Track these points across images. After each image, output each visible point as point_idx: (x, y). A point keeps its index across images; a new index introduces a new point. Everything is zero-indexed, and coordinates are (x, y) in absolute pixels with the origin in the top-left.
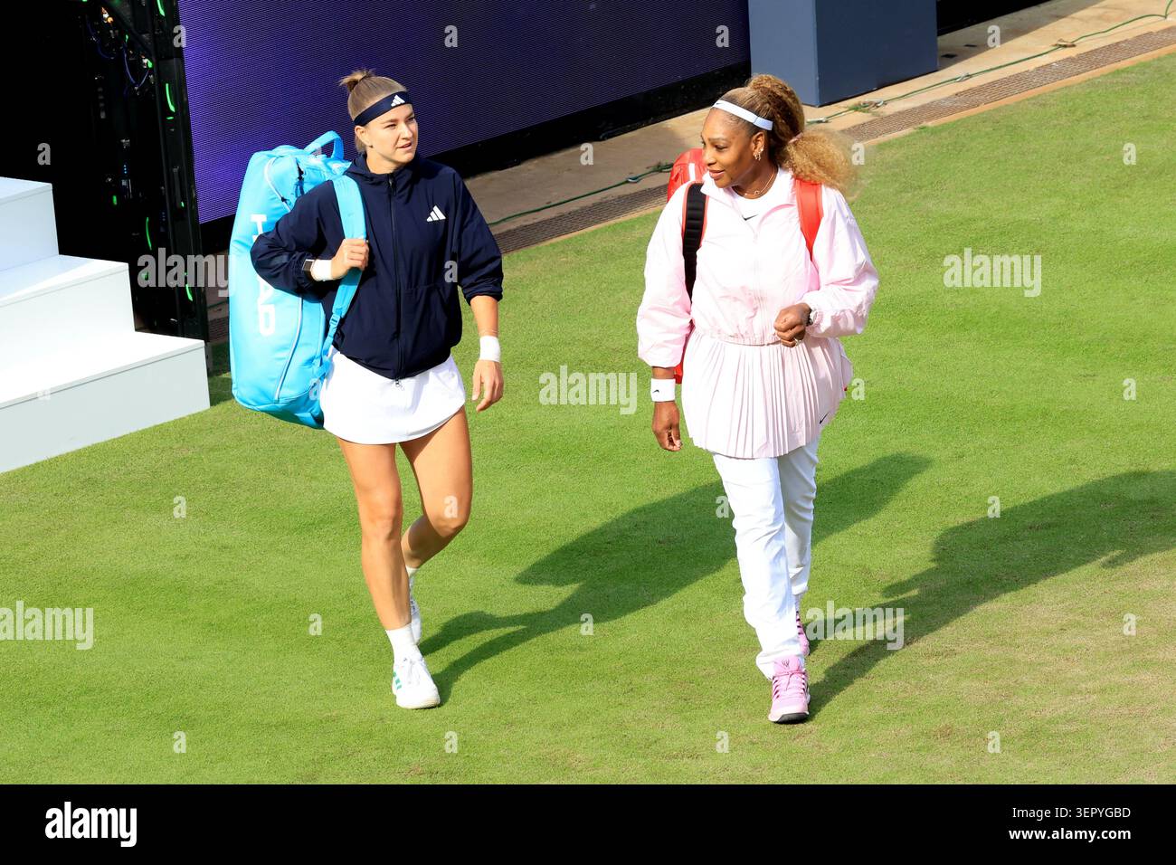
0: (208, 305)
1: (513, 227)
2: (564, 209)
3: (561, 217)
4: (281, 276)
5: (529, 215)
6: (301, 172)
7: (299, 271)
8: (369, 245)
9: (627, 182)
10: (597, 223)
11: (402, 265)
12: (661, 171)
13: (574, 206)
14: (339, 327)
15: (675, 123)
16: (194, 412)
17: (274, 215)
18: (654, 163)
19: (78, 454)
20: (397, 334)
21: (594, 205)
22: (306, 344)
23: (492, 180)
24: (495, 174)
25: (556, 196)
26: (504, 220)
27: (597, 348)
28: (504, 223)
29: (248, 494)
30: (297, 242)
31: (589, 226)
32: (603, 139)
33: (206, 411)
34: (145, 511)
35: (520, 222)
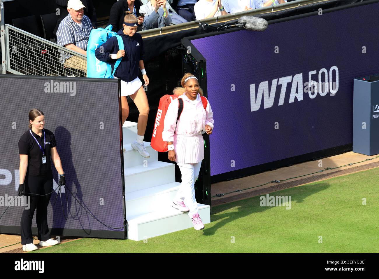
0: (212, 196)
1: (289, 181)
2: (303, 178)
3: (302, 180)
4: (104, 58)
5: (294, 179)
6: (108, 34)
7: (108, 57)
8: (125, 51)
9: (319, 172)
10: (311, 182)
11: (132, 56)
12: (328, 170)
13: (305, 177)
14: (116, 71)
15: (332, 158)
16: (206, 223)
17: (100, 44)
18: (326, 167)
19: (177, 232)
20: (129, 72)
21: (310, 177)
22: (108, 74)
23: (285, 169)
24: (286, 168)
25: (301, 174)
26: (287, 179)
27: (309, 214)
28: (287, 180)
29: (219, 245)
30: (107, 50)
31: (309, 182)
32: (314, 161)
33: (209, 223)
34: (193, 248)
35: (291, 180)
